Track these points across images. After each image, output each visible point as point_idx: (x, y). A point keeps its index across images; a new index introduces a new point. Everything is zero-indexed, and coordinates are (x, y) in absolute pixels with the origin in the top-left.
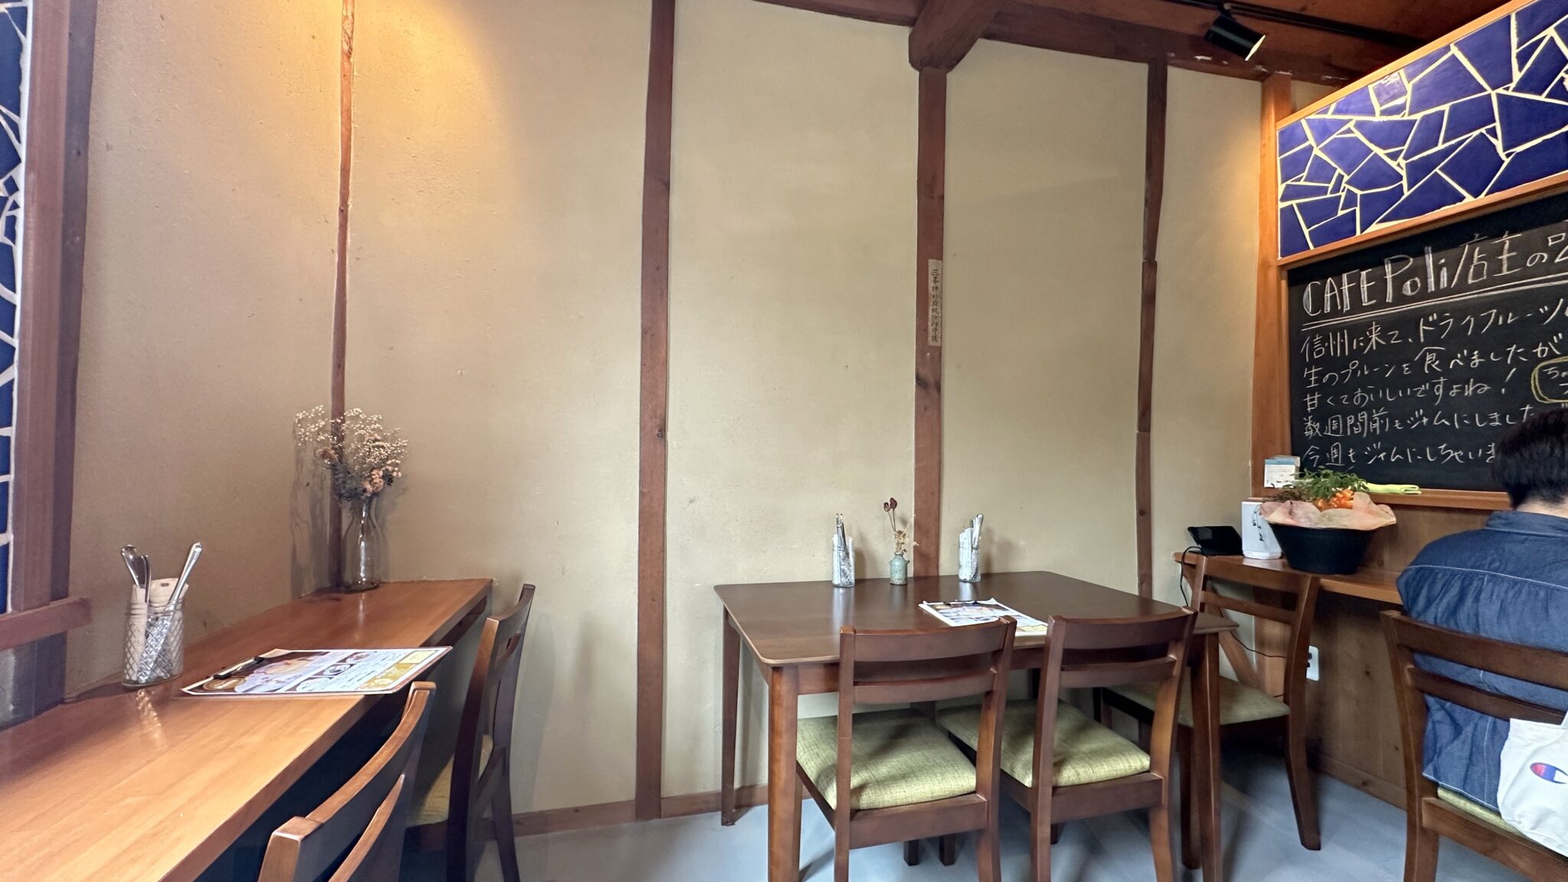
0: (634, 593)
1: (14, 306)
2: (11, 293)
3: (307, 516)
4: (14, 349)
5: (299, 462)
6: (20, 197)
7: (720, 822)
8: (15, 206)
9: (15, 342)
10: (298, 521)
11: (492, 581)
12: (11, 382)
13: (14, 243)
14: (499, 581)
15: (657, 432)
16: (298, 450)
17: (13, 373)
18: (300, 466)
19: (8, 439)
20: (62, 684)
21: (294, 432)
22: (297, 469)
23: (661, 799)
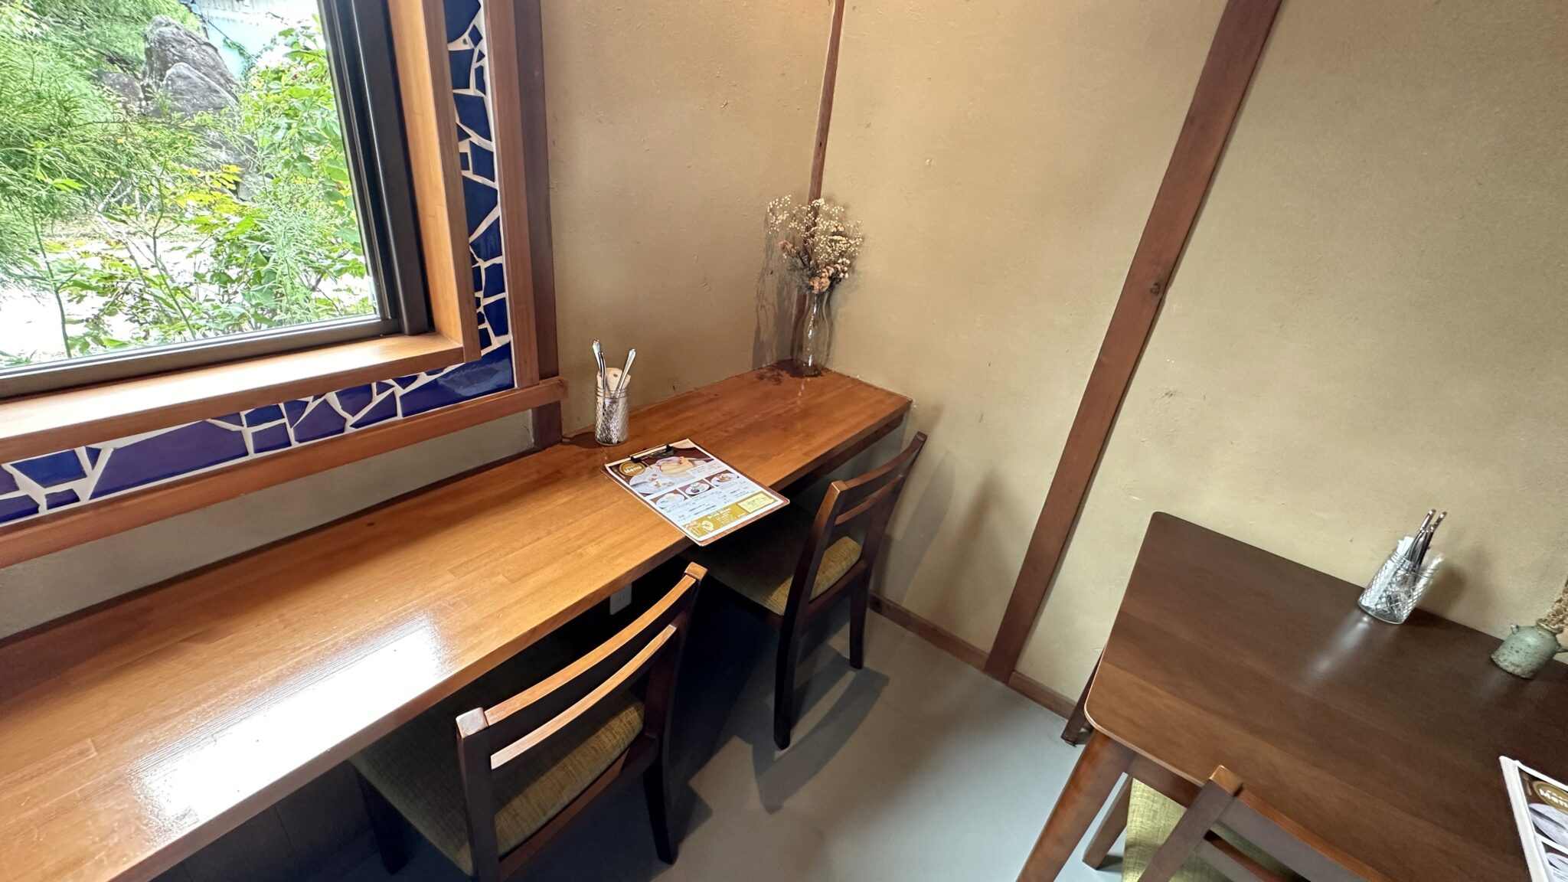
0: (1052, 473)
1: (492, 153)
2: (488, 142)
3: (772, 298)
4: (497, 191)
5: (769, 249)
6: (484, 46)
7: (1061, 734)
8: (481, 56)
9: (496, 185)
10: (764, 303)
11: (911, 402)
12: (498, 219)
13: (485, 93)
14: (918, 404)
15: (1151, 285)
16: (769, 238)
17: (497, 212)
18: (770, 253)
19: (501, 265)
20: (560, 429)
21: (766, 220)
22: (767, 257)
23: (1014, 670)
